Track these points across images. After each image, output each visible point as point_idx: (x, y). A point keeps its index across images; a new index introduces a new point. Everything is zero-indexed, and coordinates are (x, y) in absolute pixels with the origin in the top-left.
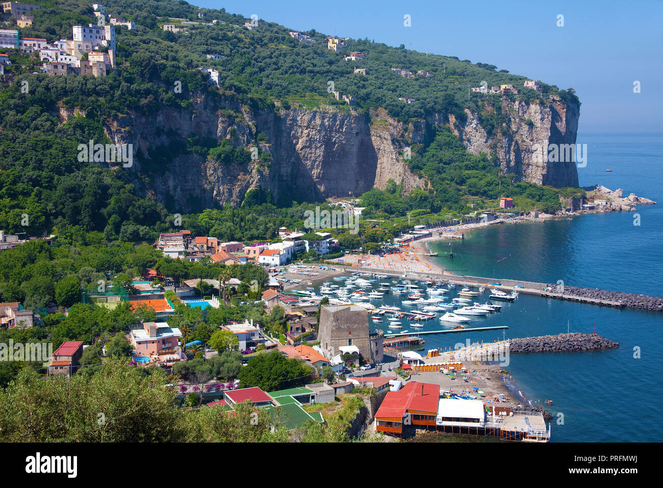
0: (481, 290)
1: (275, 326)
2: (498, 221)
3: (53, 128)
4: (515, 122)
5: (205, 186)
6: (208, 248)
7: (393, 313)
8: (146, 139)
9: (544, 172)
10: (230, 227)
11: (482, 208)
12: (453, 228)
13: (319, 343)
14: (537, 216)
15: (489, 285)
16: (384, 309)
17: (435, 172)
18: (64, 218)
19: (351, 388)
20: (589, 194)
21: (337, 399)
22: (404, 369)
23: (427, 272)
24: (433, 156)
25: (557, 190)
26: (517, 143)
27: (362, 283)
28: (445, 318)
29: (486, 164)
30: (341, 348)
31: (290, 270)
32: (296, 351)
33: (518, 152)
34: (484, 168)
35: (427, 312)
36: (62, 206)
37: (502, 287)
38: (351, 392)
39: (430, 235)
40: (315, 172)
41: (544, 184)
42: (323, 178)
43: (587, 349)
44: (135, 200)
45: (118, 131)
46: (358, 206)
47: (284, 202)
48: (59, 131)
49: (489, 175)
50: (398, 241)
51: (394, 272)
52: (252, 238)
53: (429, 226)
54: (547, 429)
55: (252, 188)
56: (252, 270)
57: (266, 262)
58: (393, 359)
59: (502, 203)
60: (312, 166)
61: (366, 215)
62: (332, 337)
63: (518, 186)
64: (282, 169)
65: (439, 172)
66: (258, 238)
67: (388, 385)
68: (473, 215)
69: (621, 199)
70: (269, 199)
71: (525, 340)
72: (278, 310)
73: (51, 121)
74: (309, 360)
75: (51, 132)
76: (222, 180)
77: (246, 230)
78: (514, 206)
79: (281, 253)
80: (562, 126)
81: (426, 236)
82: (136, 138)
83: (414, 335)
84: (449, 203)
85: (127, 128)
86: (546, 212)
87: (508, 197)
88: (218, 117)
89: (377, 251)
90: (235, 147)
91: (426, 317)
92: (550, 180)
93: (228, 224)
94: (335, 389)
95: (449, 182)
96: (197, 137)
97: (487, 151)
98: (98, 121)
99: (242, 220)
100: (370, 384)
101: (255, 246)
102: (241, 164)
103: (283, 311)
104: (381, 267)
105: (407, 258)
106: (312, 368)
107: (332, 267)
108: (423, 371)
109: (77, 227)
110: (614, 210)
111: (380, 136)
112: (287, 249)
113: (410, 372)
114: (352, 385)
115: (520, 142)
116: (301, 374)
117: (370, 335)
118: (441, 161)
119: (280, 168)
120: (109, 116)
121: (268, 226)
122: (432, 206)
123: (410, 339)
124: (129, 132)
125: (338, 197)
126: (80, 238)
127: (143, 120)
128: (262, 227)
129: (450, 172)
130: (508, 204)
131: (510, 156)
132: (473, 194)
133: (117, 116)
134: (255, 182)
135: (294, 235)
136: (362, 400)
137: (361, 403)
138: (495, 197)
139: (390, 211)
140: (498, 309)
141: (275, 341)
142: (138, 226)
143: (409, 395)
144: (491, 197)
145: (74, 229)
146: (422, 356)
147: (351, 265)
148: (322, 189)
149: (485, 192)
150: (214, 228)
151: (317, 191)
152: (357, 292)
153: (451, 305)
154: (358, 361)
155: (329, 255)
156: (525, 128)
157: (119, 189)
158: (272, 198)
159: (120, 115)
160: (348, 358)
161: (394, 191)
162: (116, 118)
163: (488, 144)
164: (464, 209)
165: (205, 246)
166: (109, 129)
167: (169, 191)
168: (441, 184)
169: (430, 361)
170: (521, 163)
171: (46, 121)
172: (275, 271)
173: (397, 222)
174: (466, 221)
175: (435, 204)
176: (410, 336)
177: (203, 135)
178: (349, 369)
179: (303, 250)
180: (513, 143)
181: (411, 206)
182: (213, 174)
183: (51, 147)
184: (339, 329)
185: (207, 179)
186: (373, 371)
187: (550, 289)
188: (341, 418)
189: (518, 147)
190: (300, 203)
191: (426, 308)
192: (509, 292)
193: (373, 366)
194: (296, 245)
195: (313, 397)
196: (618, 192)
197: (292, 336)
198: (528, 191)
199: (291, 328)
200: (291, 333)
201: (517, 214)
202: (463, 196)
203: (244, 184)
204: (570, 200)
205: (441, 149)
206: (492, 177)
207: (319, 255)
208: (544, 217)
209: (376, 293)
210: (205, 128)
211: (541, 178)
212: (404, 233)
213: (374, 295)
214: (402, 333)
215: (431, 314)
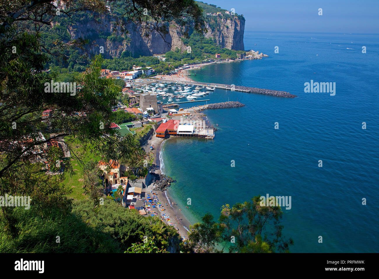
0: (203, 87)
1: (125, 101)
2: (214, 62)
3: (48, 30)
4: (222, 26)
5: (107, 50)
6: (106, 73)
7: (170, 96)
8: (83, 33)
9: (232, 45)
10: (114, 66)
11: (209, 58)
12: (198, 65)
13: (140, 107)
14: (228, 61)
15: (206, 85)
16: (168, 94)
17: (192, 44)
18: (53, 63)
19: (148, 122)
20: (247, 53)
21: (143, 126)
22: (169, 115)
23: (185, 81)
24: (192, 39)
25: (236, 51)
26: (222, 34)
27: (162, 85)
28: (188, 97)
29: (212, 42)
30: (147, 109)
31: (136, 81)
32: (131, 110)
33: (223, 38)
34: (211, 43)
35: (183, 95)
36: (52, 59)
37: (211, 86)
38: (148, 124)
39: (189, 68)
40: (149, 45)
41: (232, 49)
42: (151, 47)
43: (234, 107)
44: (79, 56)
45: (72, 30)
46: (164, 57)
47: (136, 56)
48: (50, 31)
49: (212, 45)
50: (177, 70)
51: (174, 81)
52: (122, 70)
53: (189, 64)
54: (214, 134)
55: (124, 51)
56: (119, 81)
57: (128, 78)
58: (166, 112)
59: (216, 56)
60: (148, 42)
61: (166, 61)
62: (144, 105)
63: (223, 50)
64: (136, 44)
65: (194, 45)
66: (125, 69)
67: (162, 121)
68: (205, 60)
69: (258, 55)
70: (130, 55)
71: (214, 104)
72: (126, 95)
73: (47, 27)
74: (135, 113)
75: (47, 31)
76: (112, 48)
77: (120, 67)
78: (220, 57)
79: (133, 75)
80: (238, 28)
81: (188, 68)
82: (79, 33)
83: (176, 104)
84: (197, 56)
85: (76, 29)
86: (232, 59)
87: (218, 54)
88: (110, 24)
89: (169, 74)
90: (117, 36)
91: (182, 97)
92: (234, 48)
93: (114, 64)
94: (142, 123)
95: (197, 48)
96: (103, 32)
97: (212, 37)
98: (65, 27)
99: (119, 63)
100: (155, 121)
101: (123, 72)
102: (120, 42)
103: (128, 96)
104: (169, 79)
105: (180, 76)
106: (135, 116)
107: (152, 80)
108: (176, 116)
109: (58, 66)
110: (255, 59)
111: (173, 31)
112: (135, 73)
113: (172, 116)
114: (149, 121)
115: (224, 34)
116: (130, 118)
117: (158, 104)
118: (195, 40)
119: (135, 44)
120: (69, 25)
121: (129, 65)
122: (191, 57)
123: (174, 105)
124: (76, 31)
125: (157, 54)
126: (59, 71)
127: (82, 26)
128: (126, 66)
129: (198, 44)
130: (218, 56)
131: (220, 39)
132: (206, 53)
133: (72, 25)
134: (125, 49)
135: (138, 68)
136: (152, 126)
137: (151, 127)
138: (214, 54)
139: (176, 59)
140: (208, 94)
141: (125, 106)
142: (80, 66)
143: (169, 124)
144: (213, 54)
145: (57, 67)
146: (177, 111)
147: (158, 79)
148: (152, 51)
149: (211, 52)
150: (109, 66)
151: (150, 52)
152: (159, 89)
153: (192, 93)
154: (153, 113)
155: (151, 75)
156: (226, 29)
157: (73, 52)
158: (132, 55)
159: (73, 24)
160: (149, 112)
161: (178, 52)
162: (71, 25)
163: (212, 34)
164: (203, 58)
165: (105, 73)
166: (69, 30)
167: (93, 52)
168: (195, 49)
169: (180, 112)
170: (224, 42)
171: (45, 27)
172: (130, 82)
173: (177, 63)
174: (203, 63)
175: (192, 56)
176: (174, 104)
177: (105, 31)
178: (150, 116)
179: (141, 74)
180: (221, 34)
181: (183, 57)
182: (109, 46)
183: (47, 37)
184: (146, 102)
185: (107, 48)
186: (159, 116)
187: (226, 86)
188: (143, 132)
189: (223, 36)
190: (142, 56)
191: (183, 94)
192: (212, 88)
193: (158, 115)
194: (139, 72)
195: (134, 126)
196: (257, 52)
197: (131, 105)
198: (226, 52)
199: (131, 102)
200: (131, 104)
201: (221, 60)
202: (202, 53)
203: (121, 49)
204: (240, 55)
205: (195, 36)
206: (213, 46)
207: (147, 75)
208: (231, 61)
209: (166, 89)
210: (106, 29)
211: (231, 47)
212: (180, 67)
213: (165, 89)
214: (172, 103)
215: (184, 96)
